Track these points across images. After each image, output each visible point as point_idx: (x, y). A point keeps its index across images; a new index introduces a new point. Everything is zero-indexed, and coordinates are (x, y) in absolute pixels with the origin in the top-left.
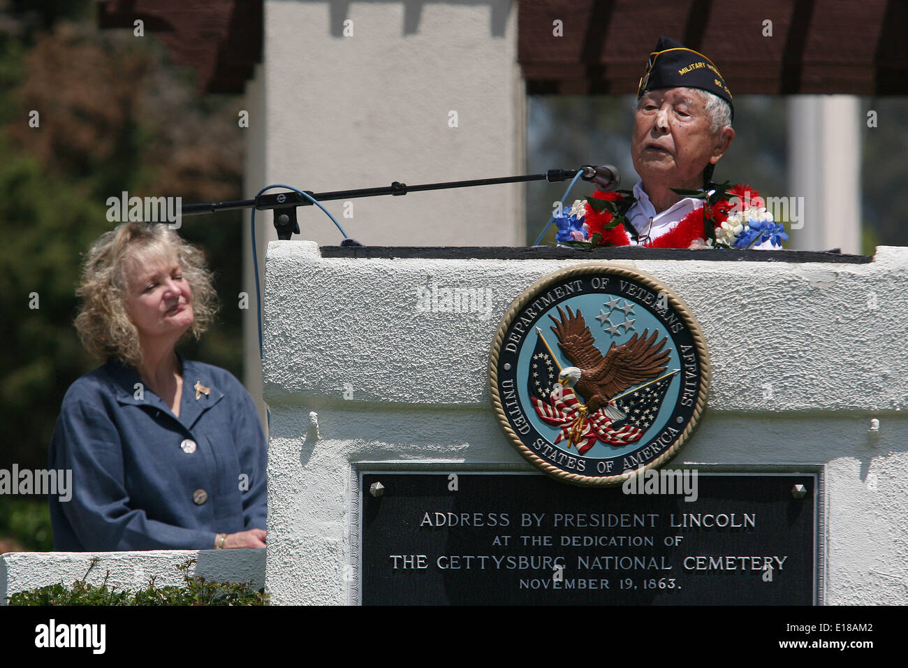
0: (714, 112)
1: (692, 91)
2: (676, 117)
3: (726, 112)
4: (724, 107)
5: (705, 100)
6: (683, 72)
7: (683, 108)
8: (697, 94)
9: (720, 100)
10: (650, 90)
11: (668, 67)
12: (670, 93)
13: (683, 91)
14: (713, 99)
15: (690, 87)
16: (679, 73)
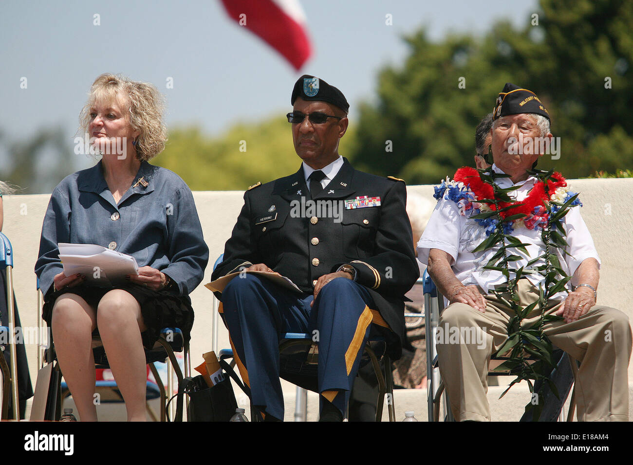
0: (541, 126)
1: (528, 115)
2: (521, 131)
3: (547, 125)
4: (547, 122)
5: (536, 120)
6: (522, 104)
7: (524, 125)
8: (532, 117)
9: (544, 118)
10: (503, 116)
11: (513, 102)
12: (516, 117)
13: (523, 116)
14: (540, 118)
15: (527, 113)
16: (520, 106)
